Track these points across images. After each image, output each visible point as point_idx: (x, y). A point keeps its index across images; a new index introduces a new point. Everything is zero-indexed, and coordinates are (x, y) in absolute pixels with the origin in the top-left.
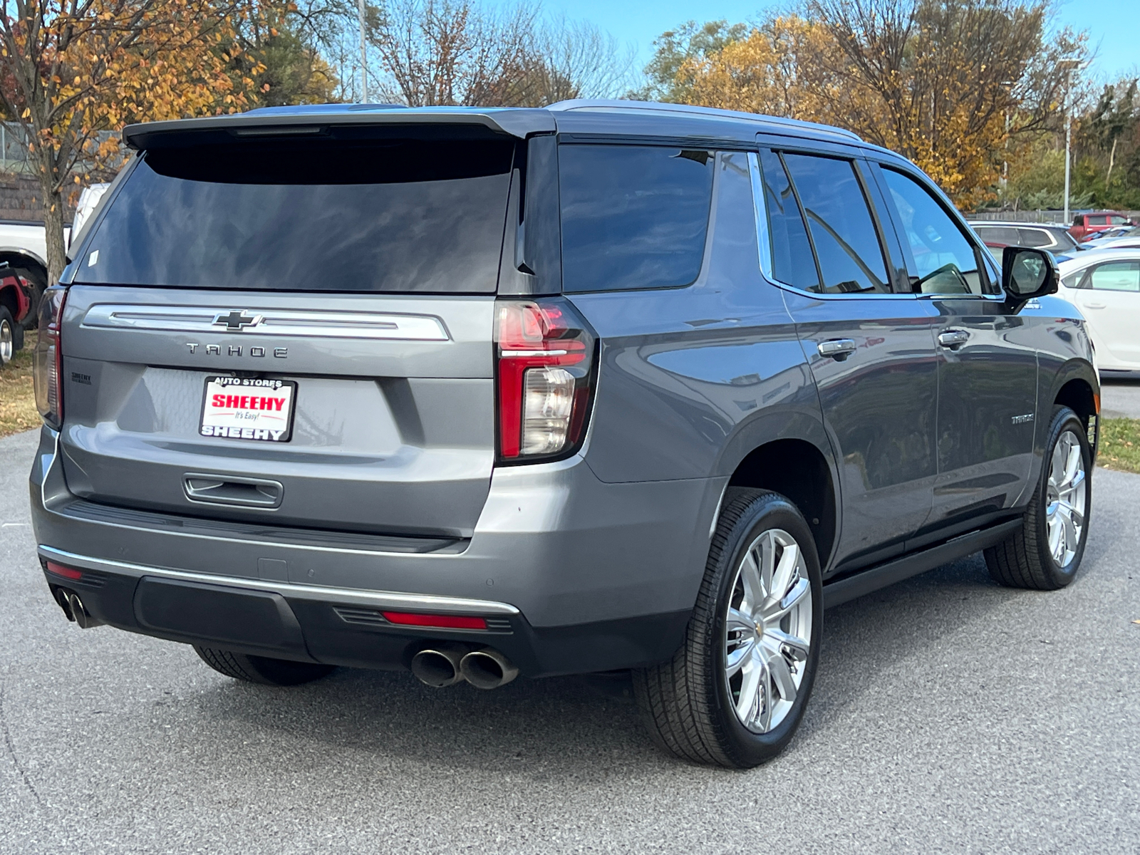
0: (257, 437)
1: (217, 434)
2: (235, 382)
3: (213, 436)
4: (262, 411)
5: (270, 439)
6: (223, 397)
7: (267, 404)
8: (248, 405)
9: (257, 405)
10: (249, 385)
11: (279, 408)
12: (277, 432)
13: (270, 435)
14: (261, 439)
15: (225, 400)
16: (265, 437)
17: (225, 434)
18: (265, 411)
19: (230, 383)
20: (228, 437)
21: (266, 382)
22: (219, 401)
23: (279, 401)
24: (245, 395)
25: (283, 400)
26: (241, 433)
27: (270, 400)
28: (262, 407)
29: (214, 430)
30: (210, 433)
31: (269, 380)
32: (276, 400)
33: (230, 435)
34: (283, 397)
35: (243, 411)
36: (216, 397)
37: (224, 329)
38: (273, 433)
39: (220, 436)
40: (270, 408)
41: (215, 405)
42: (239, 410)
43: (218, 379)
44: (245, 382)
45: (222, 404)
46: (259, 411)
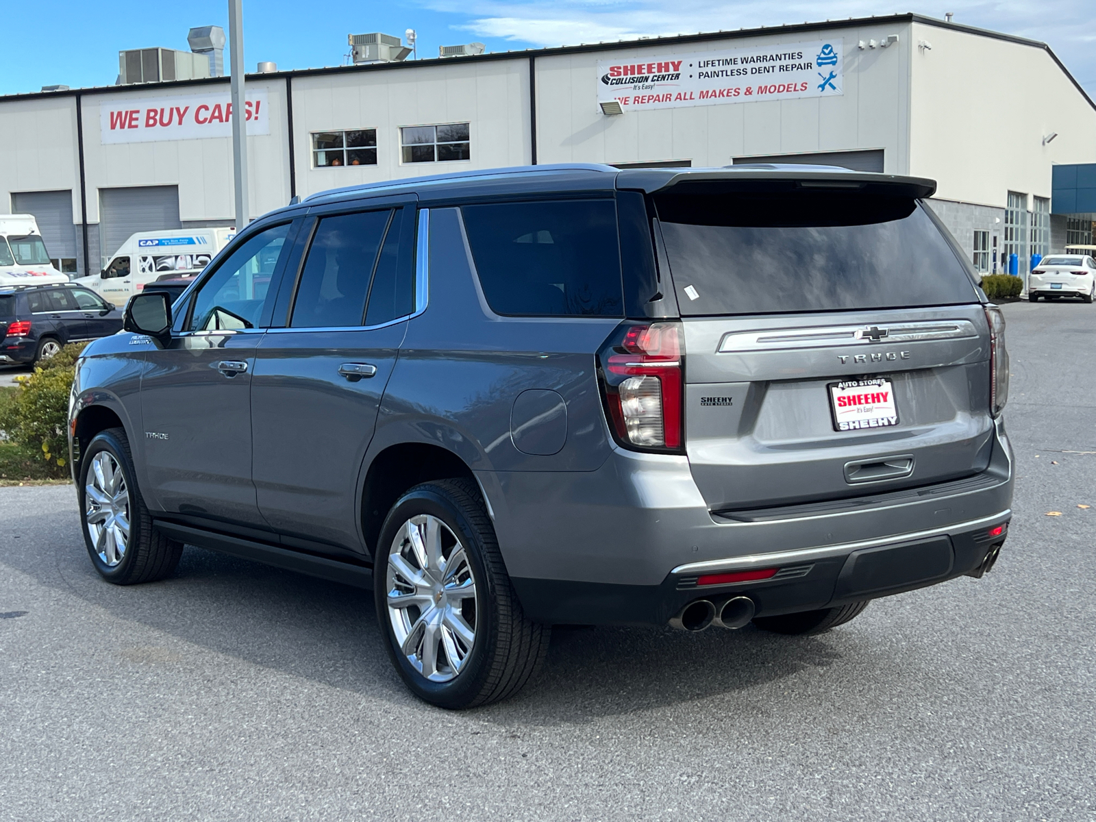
0: (881, 424)
1: (852, 428)
2: (853, 385)
3: (849, 430)
4: (874, 404)
5: (890, 424)
6: (844, 398)
7: (876, 398)
8: (863, 401)
9: (870, 400)
10: (864, 385)
11: (885, 400)
12: (892, 418)
13: (889, 421)
14: (884, 425)
15: (846, 400)
16: (886, 423)
17: (857, 427)
18: (877, 404)
19: (850, 385)
20: (860, 428)
21: (874, 382)
22: (844, 402)
23: (884, 394)
24: (859, 394)
25: (887, 394)
26: (869, 424)
27: (878, 395)
28: (874, 401)
29: (848, 425)
30: (847, 428)
31: (877, 379)
32: (882, 394)
33: (862, 427)
34: (886, 391)
35: (861, 407)
36: (839, 399)
37: (867, 341)
38: (890, 419)
39: (855, 429)
40: (879, 401)
41: (840, 405)
42: (858, 406)
43: (840, 384)
44: (861, 383)
45: (845, 405)
46: (872, 404)
